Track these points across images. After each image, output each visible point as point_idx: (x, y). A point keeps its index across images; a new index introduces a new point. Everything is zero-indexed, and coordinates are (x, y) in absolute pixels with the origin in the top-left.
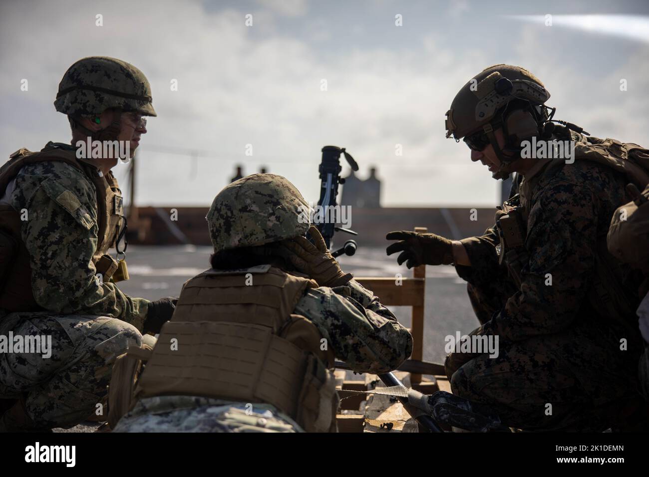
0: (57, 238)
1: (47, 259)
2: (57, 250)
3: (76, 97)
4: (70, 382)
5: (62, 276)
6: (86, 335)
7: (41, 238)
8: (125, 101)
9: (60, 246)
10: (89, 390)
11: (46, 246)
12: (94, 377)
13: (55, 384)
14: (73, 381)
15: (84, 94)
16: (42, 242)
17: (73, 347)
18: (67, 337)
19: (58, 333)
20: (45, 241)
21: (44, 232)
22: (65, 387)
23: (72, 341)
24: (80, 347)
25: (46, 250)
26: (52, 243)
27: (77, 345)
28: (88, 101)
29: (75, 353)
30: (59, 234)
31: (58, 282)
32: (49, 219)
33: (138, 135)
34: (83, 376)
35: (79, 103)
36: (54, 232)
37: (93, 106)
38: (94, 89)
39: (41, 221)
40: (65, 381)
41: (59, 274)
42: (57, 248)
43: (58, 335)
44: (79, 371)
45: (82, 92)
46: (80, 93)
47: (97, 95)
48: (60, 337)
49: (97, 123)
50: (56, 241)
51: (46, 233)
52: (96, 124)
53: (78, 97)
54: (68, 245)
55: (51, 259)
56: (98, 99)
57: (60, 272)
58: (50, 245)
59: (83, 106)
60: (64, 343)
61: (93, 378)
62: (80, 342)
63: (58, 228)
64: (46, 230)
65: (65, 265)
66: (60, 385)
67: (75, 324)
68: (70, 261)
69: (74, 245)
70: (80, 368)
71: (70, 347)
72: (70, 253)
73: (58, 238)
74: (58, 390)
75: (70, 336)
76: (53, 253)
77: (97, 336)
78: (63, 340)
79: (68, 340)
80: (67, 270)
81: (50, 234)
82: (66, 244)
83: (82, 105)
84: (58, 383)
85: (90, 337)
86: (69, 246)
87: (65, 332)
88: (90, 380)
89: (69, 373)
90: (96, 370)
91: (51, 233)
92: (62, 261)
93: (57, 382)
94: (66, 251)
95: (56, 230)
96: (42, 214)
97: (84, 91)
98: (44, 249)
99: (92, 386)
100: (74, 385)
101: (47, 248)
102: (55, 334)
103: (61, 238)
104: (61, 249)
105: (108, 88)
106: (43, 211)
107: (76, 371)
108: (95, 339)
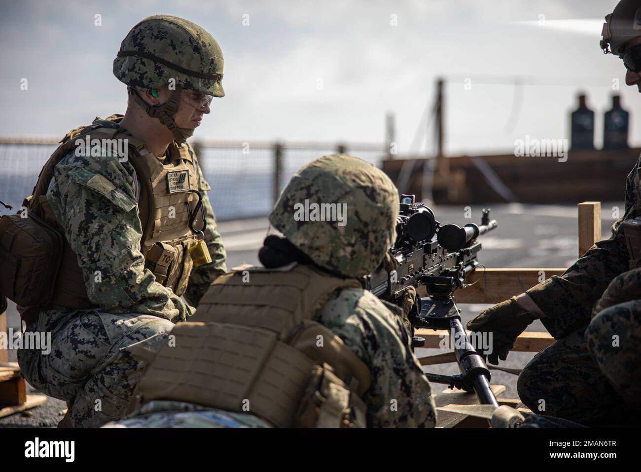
0: (96, 229)
1: (93, 253)
2: (99, 240)
3: (134, 65)
4: (104, 386)
5: (111, 266)
6: (124, 334)
7: (83, 233)
8: (187, 79)
9: (102, 236)
10: (123, 397)
11: (90, 240)
12: (127, 381)
13: (90, 387)
14: (107, 384)
15: (143, 64)
16: (84, 237)
17: (109, 345)
18: (105, 334)
19: (98, 328)
20: (87, 235)
21: (83, 226)
22: (100, 391)
23: (109, 338)
24: (117, 345)
25: (90, 244)
26: (93, 235)
27: (114, 343)
28: (146, 72)
29: (110, 352)
30: (97, 224)
31: (108, 274)
32: (84, 212)
33: (199, 115)
34: (116, 380)
35: (136, 72)
36: (92, 223)
37: (150, 79)
38: (156, 59)
39: (78, 215)
40: (99, 383)
41: (107, 265)
42: (99, 239)
43: (96, 330)
44: (112, 373)
45: (141, 60)
46: (139, 61)
47: (157, 68)
48: (98, 332)
49: (154, 97)
50: (96, 232)
51: (85, 227)
52: (152, 98)
53: (136, 65)
54: (110, 233)
55: (97, 252)
56: (158, 71)
57: (108, 262)
58: (93, 238)
59: (139, 77)
60: (100, 339)
61: (126, 383)
62: (117, 340)
63: (95, 218)
64: (84, 224)
65: (113, 254)
66: (95, 387)
67: (116, 321)
68: (118, 249)
69: (118, 232)
70: (112, 370)
71: (107, 344)
72: (115, 241)
73: (97, 227)
74: (93, 393)
75: (108, 333)
76: (96, 245)
77: (134, 336)
78: (100, 336)
79: (105, 336)
80: (116, 259)
81: (89, 227)
82: (109, 232)
83: (139, 75)
84: (93, 386)
85: (128, 336)
86: (112, 234)
87: (104, 328)
88: (123, 384)
89: (104, 375)
90: (129, 374)
91: (89, 225)
92: (108, 251)
93: (92, 384)
94: (110, 240)
95: (93, 221)
96: (78, 208)
97: (144, 60)
98: (88, 243)
99: (126, 392)
100: (108, 389)
101: (91, 242)
102: (94, 329)
103: (101, 227)
104: (103, 239)
105: (171, 61)
106: (78, 205)
107: (110, 373)
108: (132, 339)
